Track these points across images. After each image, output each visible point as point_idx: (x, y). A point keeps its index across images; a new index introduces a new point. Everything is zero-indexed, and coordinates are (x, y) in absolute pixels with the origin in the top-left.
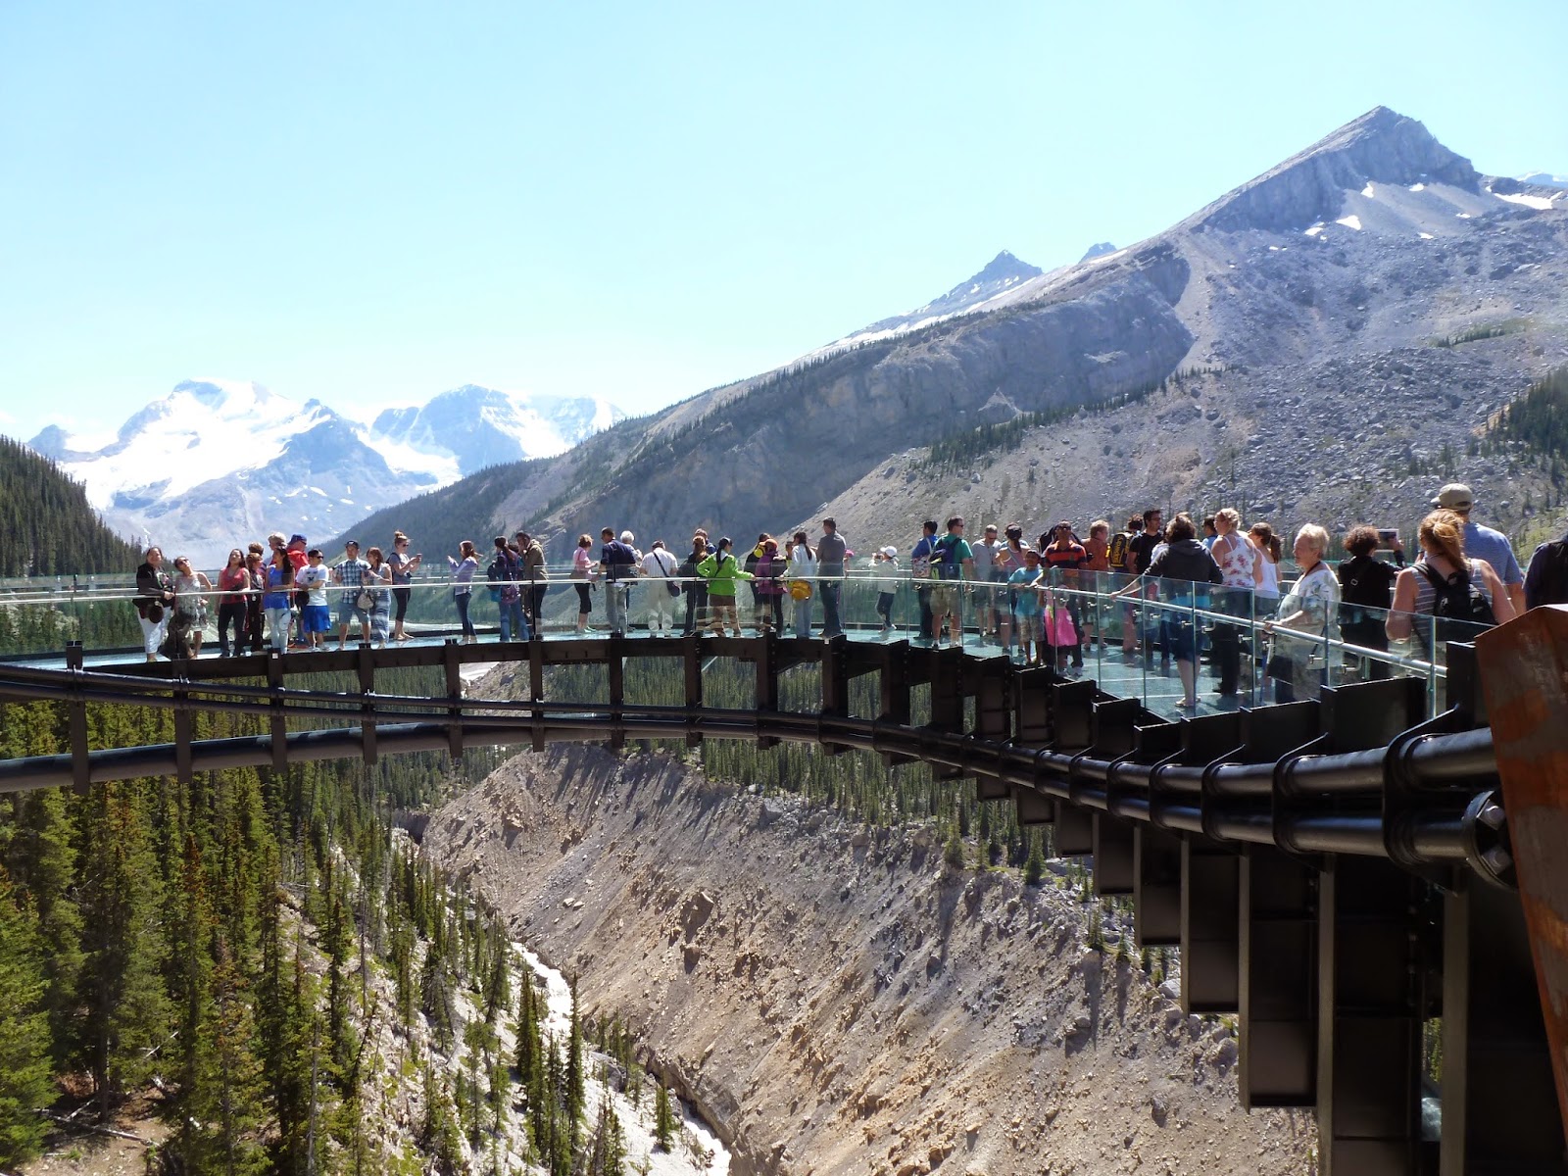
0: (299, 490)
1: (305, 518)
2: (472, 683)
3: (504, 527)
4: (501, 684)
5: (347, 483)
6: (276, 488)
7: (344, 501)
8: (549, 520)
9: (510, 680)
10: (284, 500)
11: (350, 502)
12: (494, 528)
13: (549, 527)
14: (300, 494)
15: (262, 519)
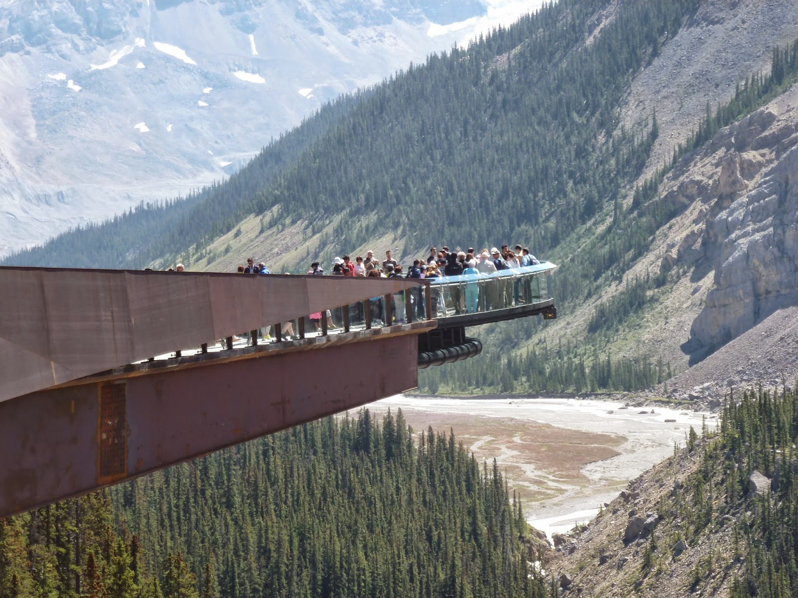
0: (125, 50)
1: (142, 127)
2: (558, 540)
3: (654, 135)
4: (627, 541)
5: (248, 28)
6: (66, 47)
7: (242, 76)
8: (772, 108)
9: (648, 530)
10: (87, 80)
11: (257, 79)
12: (626, 139)
13: (774, 128)
14: (128, 59)
15: (33, 134)
